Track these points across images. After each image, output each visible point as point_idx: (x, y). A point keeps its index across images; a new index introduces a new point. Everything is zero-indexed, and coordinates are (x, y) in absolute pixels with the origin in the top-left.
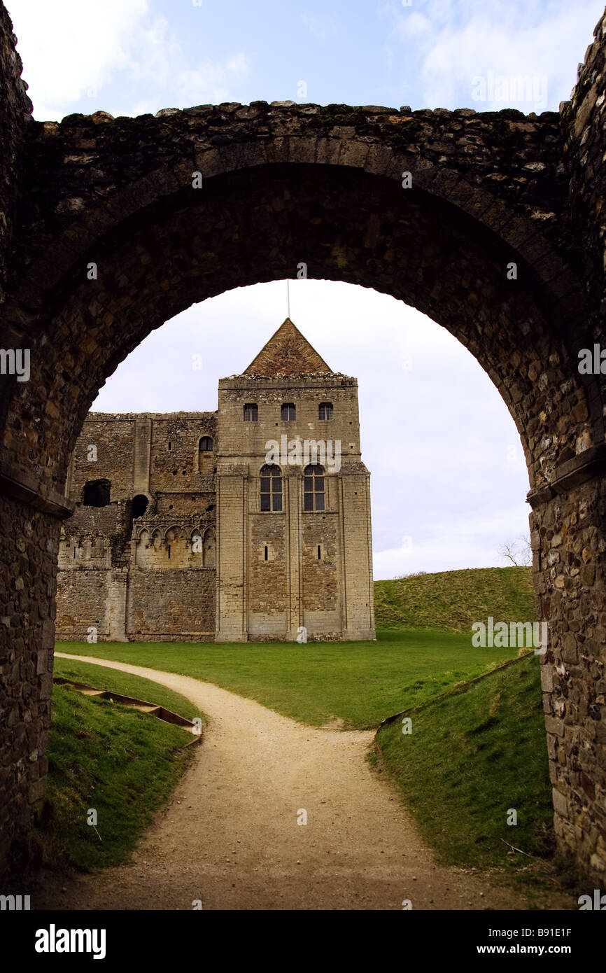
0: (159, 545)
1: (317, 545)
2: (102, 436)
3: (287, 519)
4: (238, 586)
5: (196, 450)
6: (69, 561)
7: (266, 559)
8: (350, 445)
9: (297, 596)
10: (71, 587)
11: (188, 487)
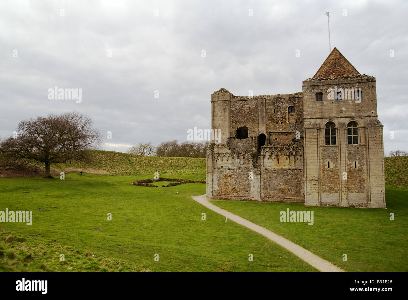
0: (274, 158)
1: (355, 161)
2: (243, 107)
3: (339, 148)
4: (316, 180)
5: (287, 112)
6: (234, 165)
7: (329, 167)
8: (372, 111)
9: (345, 185)
10: (235, 176)
11: (284, 129)
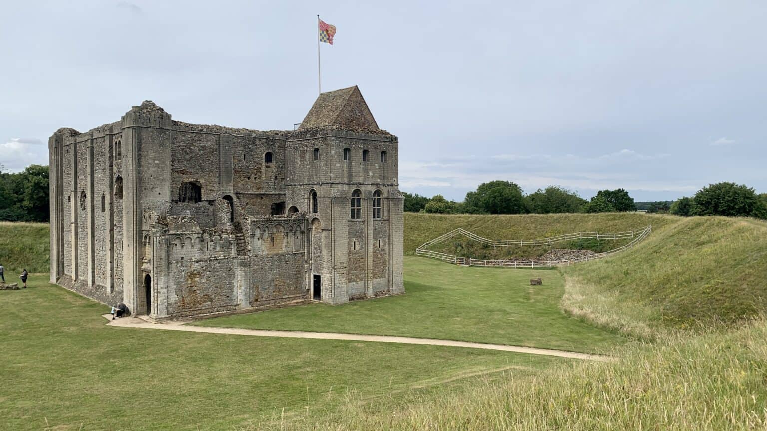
0: (266, 237)
1: (379, 240)
2: (192, 145)
4: (344, 268)
5: (263, 162)
6: (204, 253)
7: (355, 249)
9: (371, 271)
10: (208, 273)
11: (258, 189)
